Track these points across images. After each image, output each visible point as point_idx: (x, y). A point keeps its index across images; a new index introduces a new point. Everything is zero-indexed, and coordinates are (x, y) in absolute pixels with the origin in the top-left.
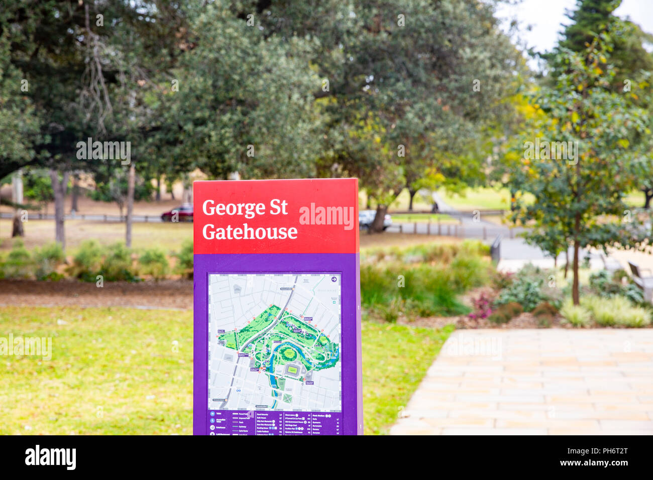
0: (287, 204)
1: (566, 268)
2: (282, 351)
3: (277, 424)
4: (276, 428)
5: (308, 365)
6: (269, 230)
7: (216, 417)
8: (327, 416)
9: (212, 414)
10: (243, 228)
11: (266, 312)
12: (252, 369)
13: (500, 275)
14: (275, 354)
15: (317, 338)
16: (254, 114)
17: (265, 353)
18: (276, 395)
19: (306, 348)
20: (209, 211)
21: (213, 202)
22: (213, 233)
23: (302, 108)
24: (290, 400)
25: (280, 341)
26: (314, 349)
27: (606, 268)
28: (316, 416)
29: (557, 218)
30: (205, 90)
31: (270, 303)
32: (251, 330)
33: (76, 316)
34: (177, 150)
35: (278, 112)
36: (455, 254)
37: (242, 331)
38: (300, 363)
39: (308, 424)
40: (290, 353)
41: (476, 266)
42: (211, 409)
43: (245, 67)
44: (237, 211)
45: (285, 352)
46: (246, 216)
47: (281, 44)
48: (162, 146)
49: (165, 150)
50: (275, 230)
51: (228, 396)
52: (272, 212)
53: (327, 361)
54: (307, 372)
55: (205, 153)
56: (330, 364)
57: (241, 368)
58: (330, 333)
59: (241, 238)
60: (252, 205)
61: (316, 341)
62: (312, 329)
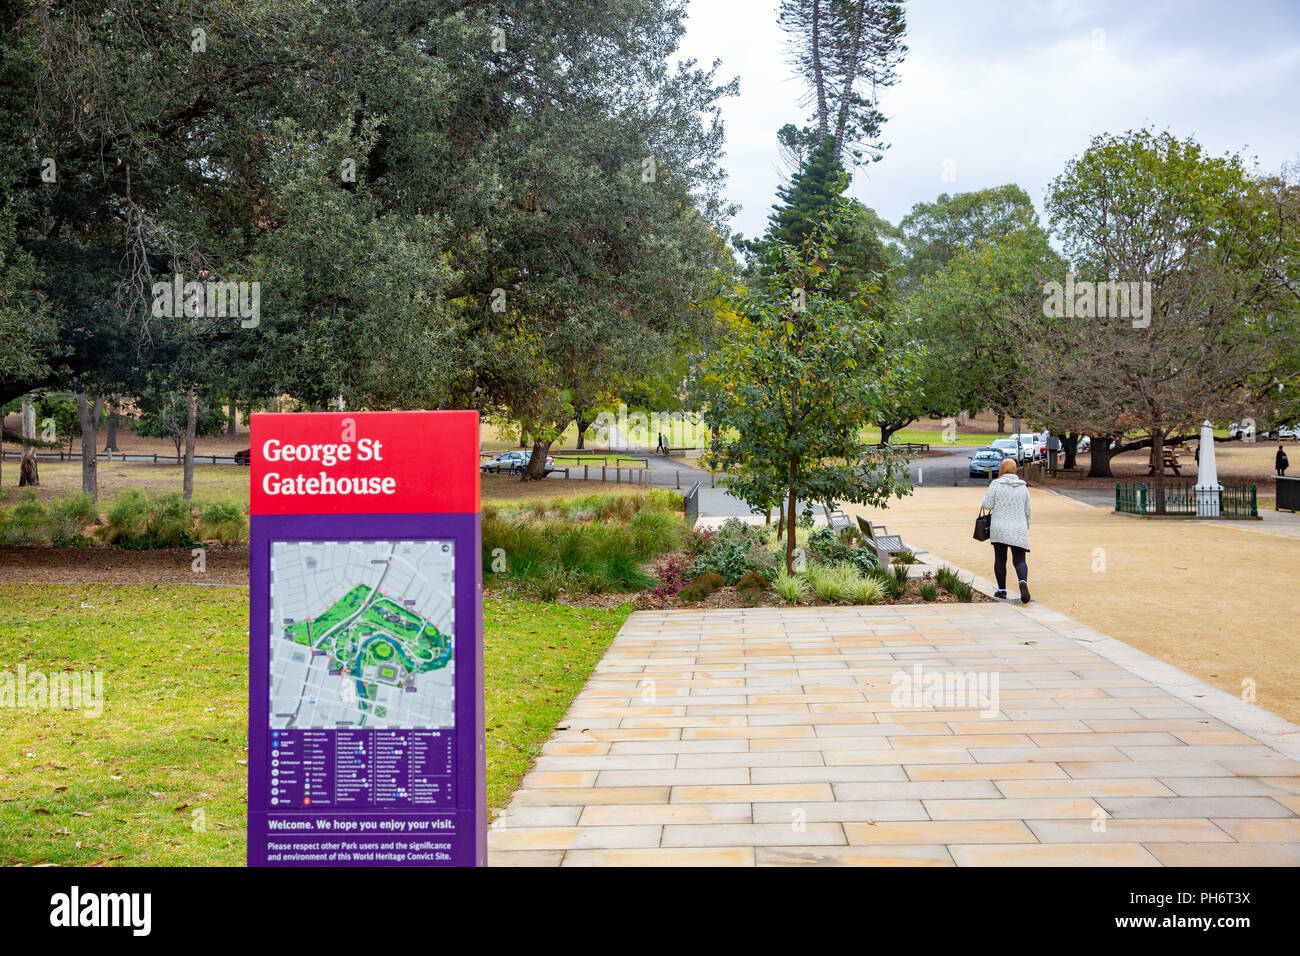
0: (381, 446)
1: (780, 527)
2: (374, 648)
3: (366, 747)
4: (364, 752)
5: (409, 666)
6: (356, 480)
7: (281, 739)
8: (434, 734)
9: (276, 735)
10: (319, 478)
11: (351, 594)
12: (332, 672)
13: (695, 536)
14: (364, 651)
15: (422, 629)
16: (363, 318)
17: (350, 650)
18: (365, 706)
19: (406, 642)
20: (272, 455)
21: (277, 443)
22: (277, 486)
23: (429, 311)
24: (384, 713)
25: (370, 634)
26: (417, 644)
27: (830, 526)
28: (420, 734)
29: (768, 461)
30: (294, 285)
31: (356, 582)
32: (330, 618)
33: (107, 597)
34: (254, 366)
35: (396, 315)
36: (637, 508)
37: (317, 620)
38: (397, 664)
39: (408, 746)
40: (384, 650)
41: (665, 523)
42: (274, 728)
43: (351, 254)
44: (312, 456)
45: (378, 649)
46: (324, 463)
47: (399, 223)
48: (233, 360)
49: (236, 366)
50: (364, 480)
51: (298, 710)
52: (360, 457)
53: (435, 660)
54: (408, 675)
55: (294, 372)
56: (440, 663)
57: (316, 671)
58: (439, 622)
59: (316, 492)
60: (333, 447)
61: (420, 632)
62: (414, 616)
